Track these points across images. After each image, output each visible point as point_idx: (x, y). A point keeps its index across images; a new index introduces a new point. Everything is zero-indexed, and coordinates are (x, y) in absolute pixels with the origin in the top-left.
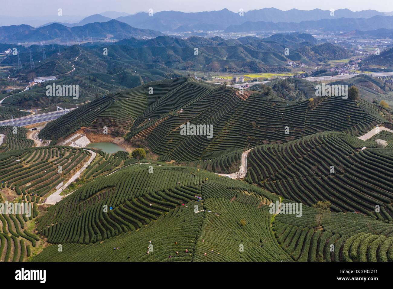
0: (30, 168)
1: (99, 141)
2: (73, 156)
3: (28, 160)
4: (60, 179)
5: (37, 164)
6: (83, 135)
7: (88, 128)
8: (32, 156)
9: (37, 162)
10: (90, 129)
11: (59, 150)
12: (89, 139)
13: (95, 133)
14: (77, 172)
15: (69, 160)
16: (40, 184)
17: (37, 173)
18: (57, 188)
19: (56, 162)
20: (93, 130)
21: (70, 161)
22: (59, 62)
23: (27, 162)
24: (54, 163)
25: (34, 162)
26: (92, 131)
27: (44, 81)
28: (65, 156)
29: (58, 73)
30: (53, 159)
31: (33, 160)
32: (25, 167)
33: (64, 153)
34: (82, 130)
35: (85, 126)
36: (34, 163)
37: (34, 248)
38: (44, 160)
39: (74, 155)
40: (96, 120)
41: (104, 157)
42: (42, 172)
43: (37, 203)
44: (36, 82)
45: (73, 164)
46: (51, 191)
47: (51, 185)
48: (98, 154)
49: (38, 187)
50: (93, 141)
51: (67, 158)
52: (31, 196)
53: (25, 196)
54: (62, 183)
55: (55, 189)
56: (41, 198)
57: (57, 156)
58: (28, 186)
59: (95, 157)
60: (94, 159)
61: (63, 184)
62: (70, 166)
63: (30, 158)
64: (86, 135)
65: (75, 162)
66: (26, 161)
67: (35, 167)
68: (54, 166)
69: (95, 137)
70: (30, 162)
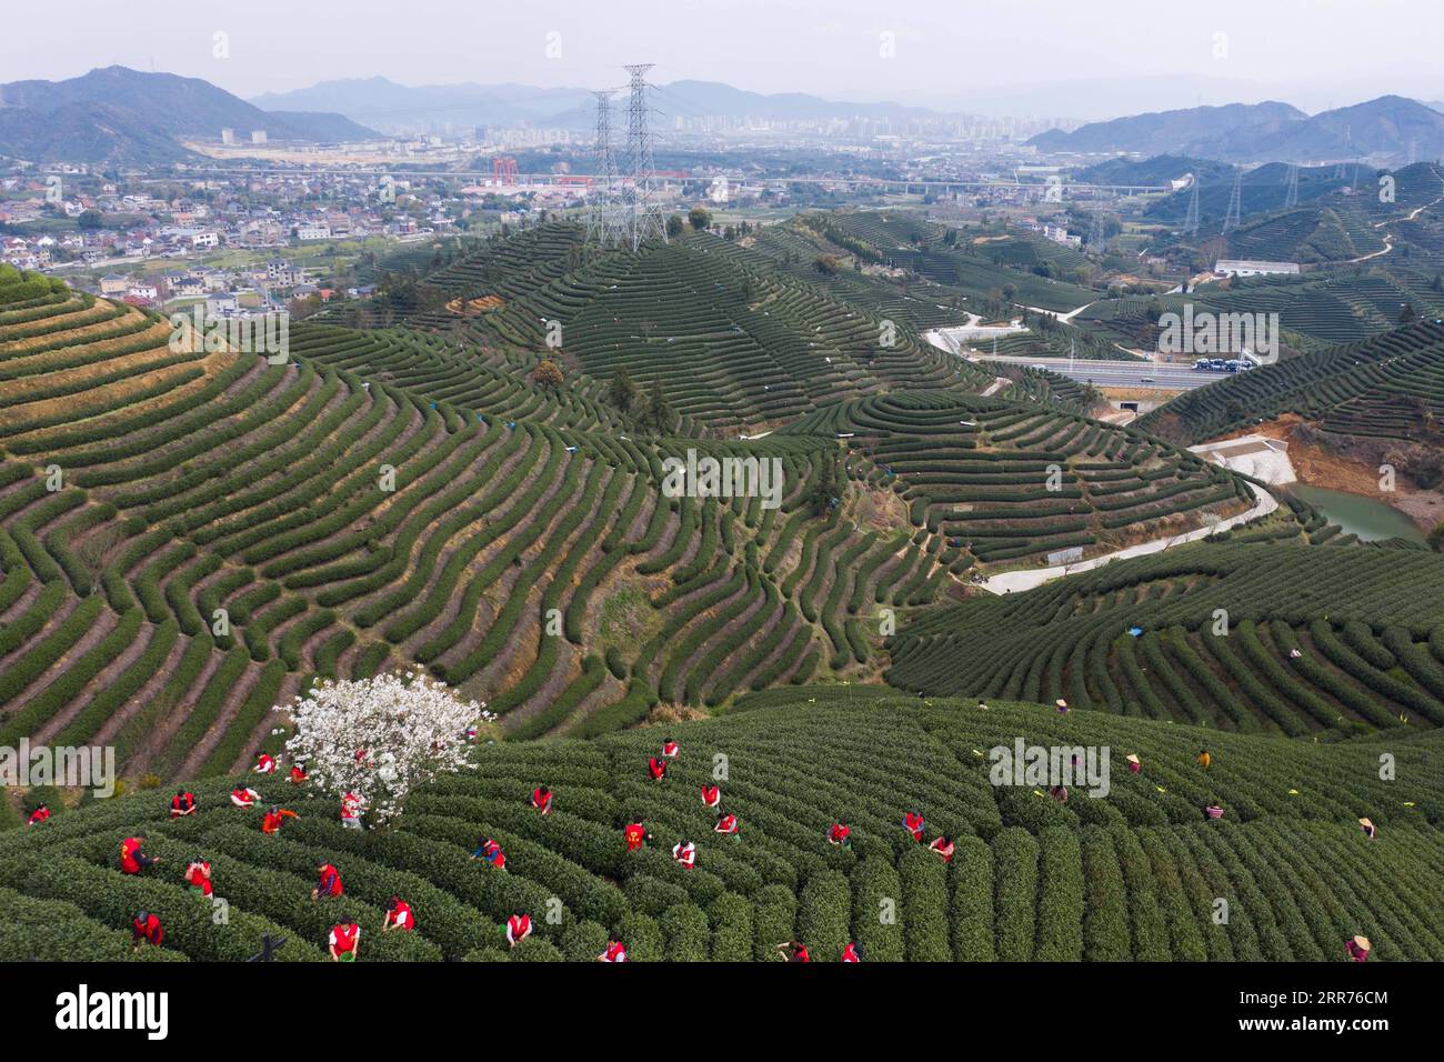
0: (992, 458)
1: (1334, 484)
2: (1175, 479)
3: (1000, 433)
4: (1081, 534)
5: (1024, 457)
6: (1277, 446)
7: (1308, 425)
8: (1022, 425)
9: (1028, 449)
10: (1314, 431)
11: (1127, 441)
12: (1295, 466)
13: (1329, 450)
14: (1159, 538)
15: (1147, 485)
16: (999, 521)
17: (1007, 482)
18: (1052, 557)
19: (1093, 473)
20: (1325, 435)
21: (1152, 489)
22: (1335, 216)
23: (995, 439)
24: (1085, 473)
25: (1019, 445)
26: (1319, 440)
27: (1251, 273)
28: (1140, 469)
29: (1318, 255)
30: (1089, 461)
31: (1017, 439)
32: (980, 448)
33: (1146, 457)
34: (1283, 424)
35: (1298, 413)
36: (1016, 450)
37: (830, 673)
38: (1055, 452)
39: (1181, 477)
40: (1354, 400)
41: (1308, 530)
42: (1029, 486)
43: (956, 572)
44: (1218, 275)
45: (1157, 505)
46: (1027, 559)
47: (1036, 542)
48: (1287, 511)
49: (989, 528)
50: (1309, 480)
51: (1146, 479)
52: (950, 544)
53: (930, 536)
54: (1078, 551)
55: (1042, 560)
56: (980, 565)
57: (1109, 456)
58: (958, 513)
59: (1266, 516)
60: (1257, 521)
61: (1083, 554)
62: (1143, 506)
63: (1009, 430)
64: (1289, 450)
65: (1168, 502)
66: (991, 434)
67: (1011, 463)
68: (1080, 482)
69: (1324, 465)
70: (1004, 443)
